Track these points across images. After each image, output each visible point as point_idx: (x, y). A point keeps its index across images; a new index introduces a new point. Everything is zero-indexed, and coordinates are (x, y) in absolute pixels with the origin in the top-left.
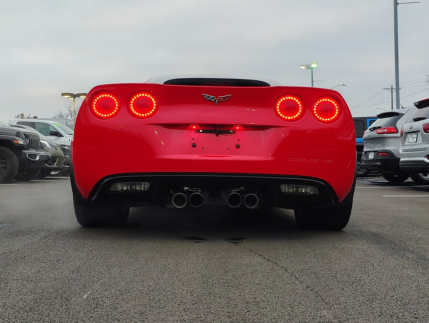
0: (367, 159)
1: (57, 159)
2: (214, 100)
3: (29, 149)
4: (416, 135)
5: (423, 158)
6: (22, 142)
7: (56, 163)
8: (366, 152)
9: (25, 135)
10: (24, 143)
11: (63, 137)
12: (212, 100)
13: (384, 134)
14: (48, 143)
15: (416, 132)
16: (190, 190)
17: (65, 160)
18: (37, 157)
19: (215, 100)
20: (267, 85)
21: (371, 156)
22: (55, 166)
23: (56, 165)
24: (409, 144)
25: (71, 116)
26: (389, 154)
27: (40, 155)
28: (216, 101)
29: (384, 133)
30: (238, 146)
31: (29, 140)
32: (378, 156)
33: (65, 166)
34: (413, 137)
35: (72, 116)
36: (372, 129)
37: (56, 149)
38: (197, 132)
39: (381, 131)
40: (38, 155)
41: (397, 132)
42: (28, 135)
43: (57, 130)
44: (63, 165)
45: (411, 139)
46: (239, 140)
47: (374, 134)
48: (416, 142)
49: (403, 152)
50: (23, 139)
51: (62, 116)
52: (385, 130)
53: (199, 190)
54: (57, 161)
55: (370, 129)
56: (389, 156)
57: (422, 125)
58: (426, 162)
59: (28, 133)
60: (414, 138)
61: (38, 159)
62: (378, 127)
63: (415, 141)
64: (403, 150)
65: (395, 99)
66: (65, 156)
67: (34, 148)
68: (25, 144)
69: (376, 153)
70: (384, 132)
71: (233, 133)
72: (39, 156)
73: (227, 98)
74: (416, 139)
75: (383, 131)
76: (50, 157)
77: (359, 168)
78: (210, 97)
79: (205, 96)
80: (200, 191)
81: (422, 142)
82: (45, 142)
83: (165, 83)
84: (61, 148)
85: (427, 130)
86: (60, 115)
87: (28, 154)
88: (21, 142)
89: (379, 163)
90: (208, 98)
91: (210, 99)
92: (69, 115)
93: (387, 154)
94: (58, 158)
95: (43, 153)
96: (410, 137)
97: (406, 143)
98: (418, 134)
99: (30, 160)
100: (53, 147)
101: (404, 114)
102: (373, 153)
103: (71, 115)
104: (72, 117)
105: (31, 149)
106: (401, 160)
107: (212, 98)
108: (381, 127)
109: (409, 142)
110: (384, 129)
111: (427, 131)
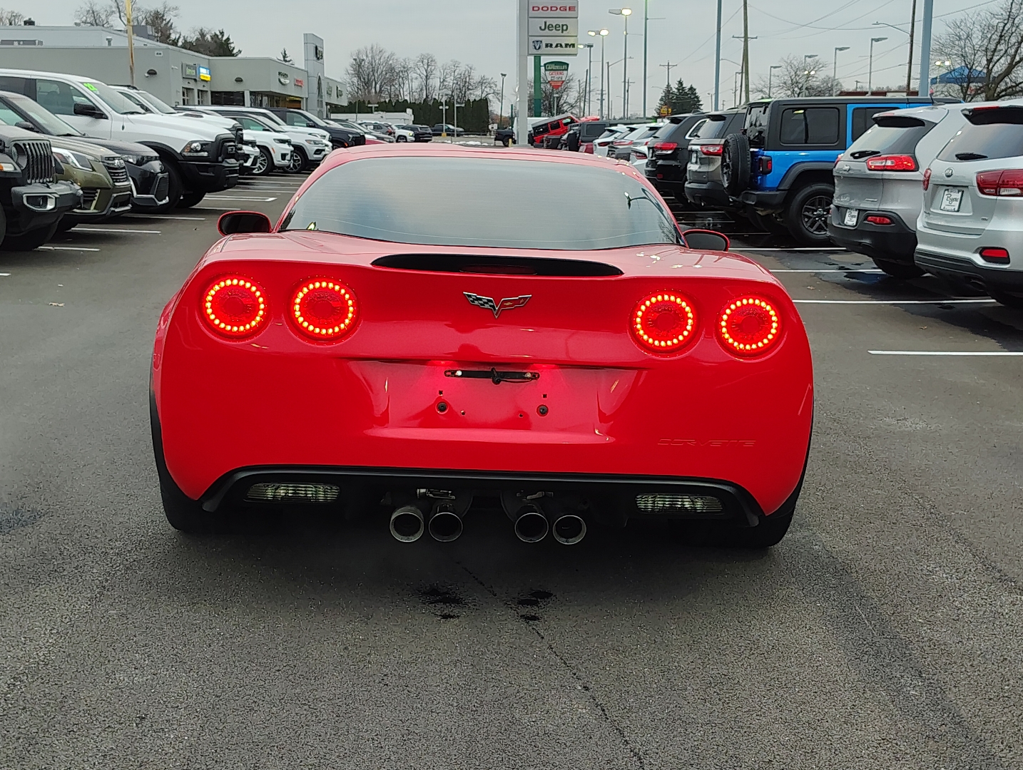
0: (839, 224)
1: (97, 194)
2: (491, 306)
3: (29, 181)
4: (960, 193)
5: (970, 253)
6: (10, 165)
7: (94, 202)
8: (838, 207)
9: (16, 146)
10: (15, 169)
11: (107, 118)
12: (487, 306)
13: (885, 173)
14: (73, 154)
15: (961, 188)
16: (431, 495)
17: (115, 195)
18: (48, 203)
19: (493, 306)
20: (617, 272)
21: (850, 220)
22: (92, 210)
23: (95, 209)
24: (941, 212)
25: (118, 14)
26: (892, 222)
27: (56, 198)
28: (495, 309)
29: (885, 169)
30: (543, 410)
31: (28, 161)
32: (866, 222)
33: (117, 210)
34: (952, 197)
35: (122, 14)
36: (857, 155)
37: (94, 170)
38: (449, 376)
39: (878, 164)
40: (50, 197)
41: (917, 169)
42: (24, 145)
43: (92, 102)
44: (111, 207)
45: (948, 202)
46: (545, 396)
47: (861, 166)
48: (958, 211)
49: (925, 227)
50: (12, 158)
51: (95, 14)
52: (889, 163)
53: (451, 494)
54: (96, 198)
55: (852, 155)
56: (893, 225)
57: (976, 175)
58: (976, 263)
59: (24, 142)
60: (953, 200)
61: (50, 206)
62: (873, 152)
63: (956, 209)
64: (927, 223)
65: (922, 18)
66: (117, 184)
67: (40, 175)
68: (19, 170)
69: (864, 214)
70: (884, 166)
71: (532, 379)
72: (54, 200)
73: (522, 301)
74: (958, 203)
75: (883, 164)
76: (79, 197)
77: (820, 225)
78: (481, 299)
79: (470, 296)
80: (453, 497)
81: (971, 214)
82: (65, 152)
83: (375, 263)
84: (105, 166)
85: (986, 188)
86: (91, 12)
87: (27, 197)
88: (6, 167)
89: (867, 241)
90: (476, 303)
91: (482, 305)
92: (113, 12)
93: (888, 221)
94: (99, 191)
95: (61, 188)
96: (945, 197)
97: (934, 209)
98: (963, 192)
99: (33, 210)
100: (84, 163)
101: (936, 124)
102: (856, 213)
103: (119, 12)
104: (122, 18)
105: (33, 181)
106: (919, 246)
107: (484, 302)
108: (879, 152)
109: (942, 208)
110: (886, 159)
111: (986, 191)
